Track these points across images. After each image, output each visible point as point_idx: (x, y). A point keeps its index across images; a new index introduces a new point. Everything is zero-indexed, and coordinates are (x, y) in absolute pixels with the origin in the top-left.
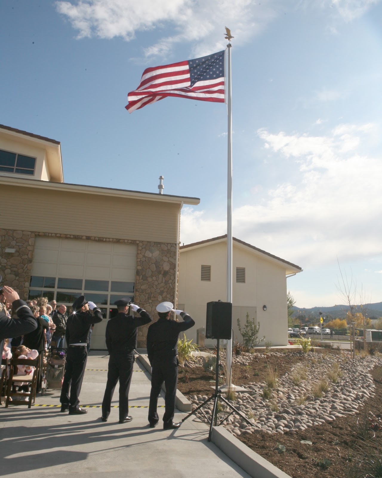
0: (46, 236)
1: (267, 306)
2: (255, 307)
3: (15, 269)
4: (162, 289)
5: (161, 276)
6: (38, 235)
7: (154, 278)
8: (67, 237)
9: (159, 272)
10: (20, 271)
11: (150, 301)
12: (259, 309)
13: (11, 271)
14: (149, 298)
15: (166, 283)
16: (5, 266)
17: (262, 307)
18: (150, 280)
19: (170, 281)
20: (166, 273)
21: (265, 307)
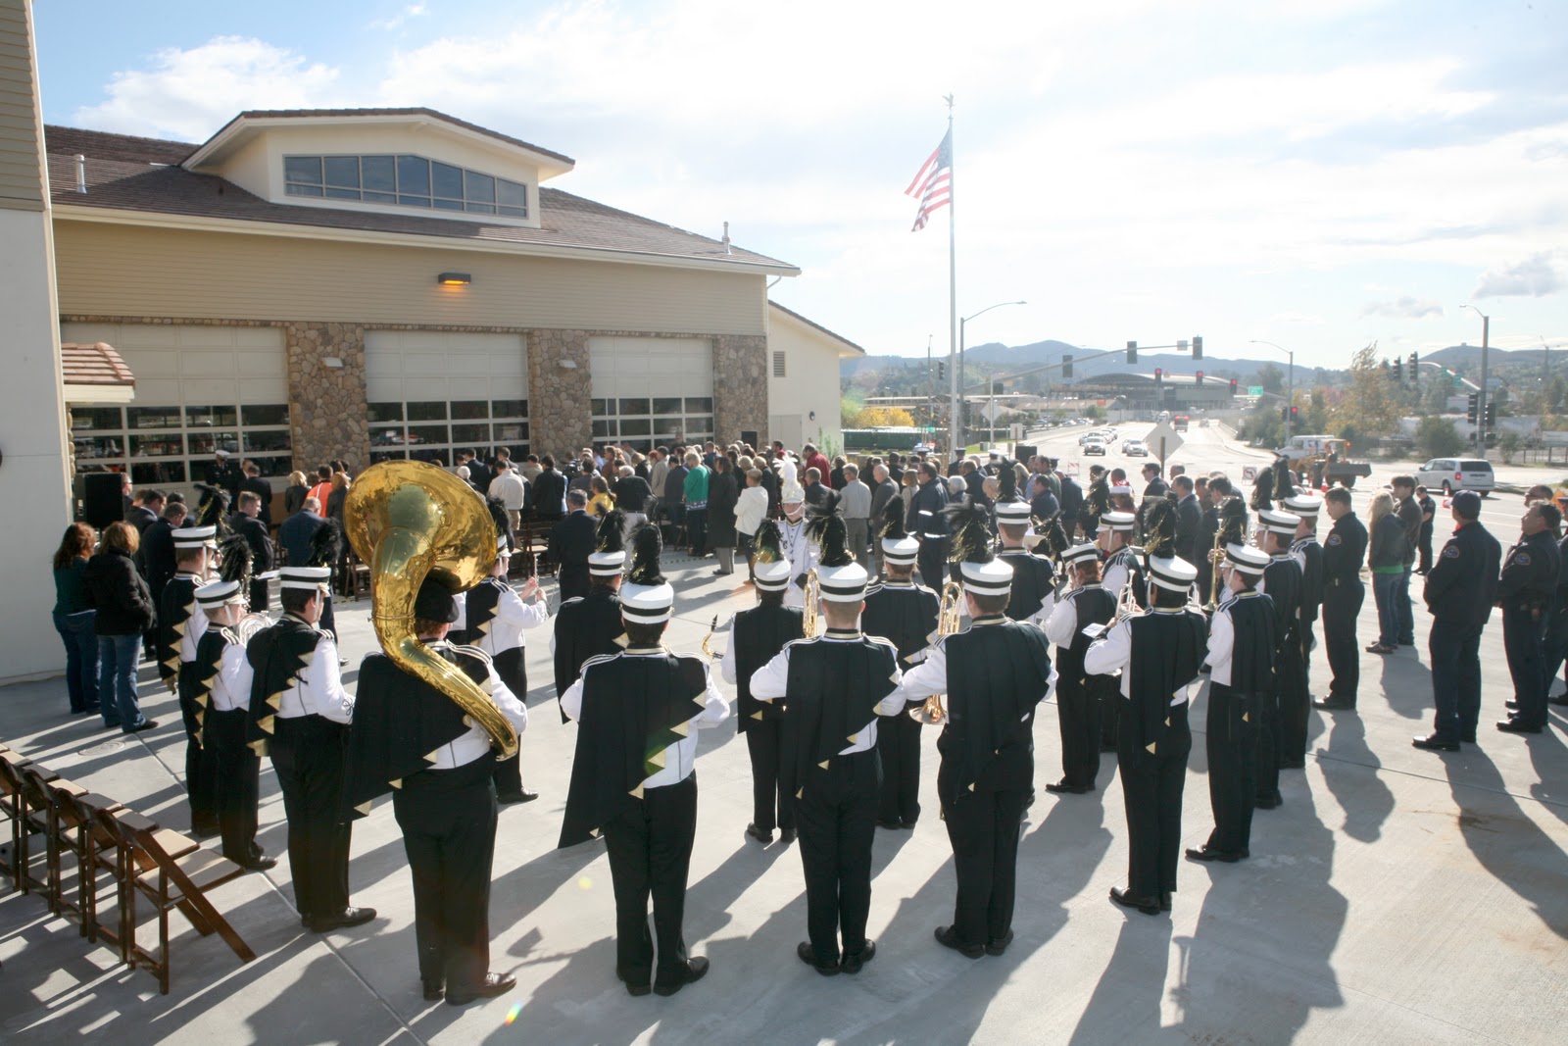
0: (603, 334)
1: (815, 413)
2: (800, 416)
3: (572, 392)
4: (752, 405)
5: (749, 386)
6: (593, 334)
7: (742, 390)
8: (630, 335)
9: (747, 381)
10: (580, 393)
11: (739, 424)
12: (805, 418)
13: (568, 395)
14: (738, 419)
15: (757, 395)
16: (559, 389)
17: (808, 414)
18: (737, 393)
19: (761, 393)
20: (754, 382)
21: (812, 414)
